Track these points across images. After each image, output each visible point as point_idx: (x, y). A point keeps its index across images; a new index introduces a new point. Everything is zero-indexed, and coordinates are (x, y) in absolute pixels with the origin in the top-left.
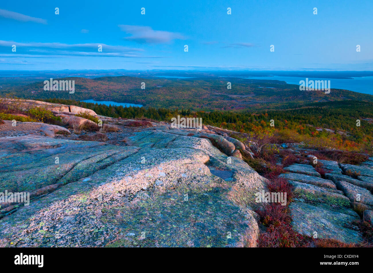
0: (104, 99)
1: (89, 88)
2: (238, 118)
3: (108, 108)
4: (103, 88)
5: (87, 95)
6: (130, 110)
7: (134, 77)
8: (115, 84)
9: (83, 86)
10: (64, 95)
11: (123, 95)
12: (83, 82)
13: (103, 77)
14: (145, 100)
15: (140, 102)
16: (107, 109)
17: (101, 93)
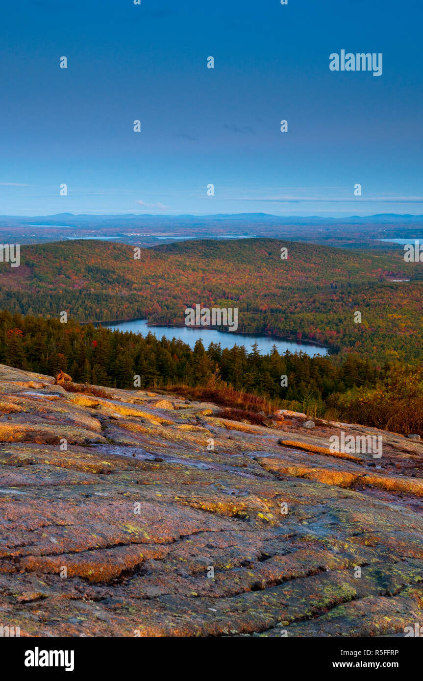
1: (133, 279)
3: (188, 356)
4: (184, 280)
5: (127, 304)
6: (270, 367)
7: (300, 241)
8: (229, 267)
9: (114, 272)
10: (47, 305)
11: (256, 310)
12: (116, 258)
13: (186, 242)
14: (338, 332)
15: (318, 336)
16: (184, 359)
17: (175, 301)
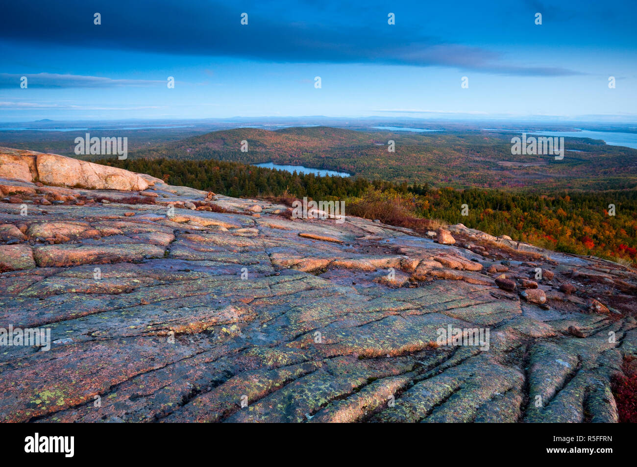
0: (290, 163)
1: (267, 144)
2: (514, 202)
3: (290, 177)
4: (289, 145)
5: (264, 155)
6: (325, 182)
7: (339, 128)
8: (308, 139)
9: (259, 142)
10: (231, 156)
11: (320, 157)
12: (259, 135)
13: (290, 128)
14: (355, 166)
15: (346, 168)
16: (288, 179)
17: (285, 154)
